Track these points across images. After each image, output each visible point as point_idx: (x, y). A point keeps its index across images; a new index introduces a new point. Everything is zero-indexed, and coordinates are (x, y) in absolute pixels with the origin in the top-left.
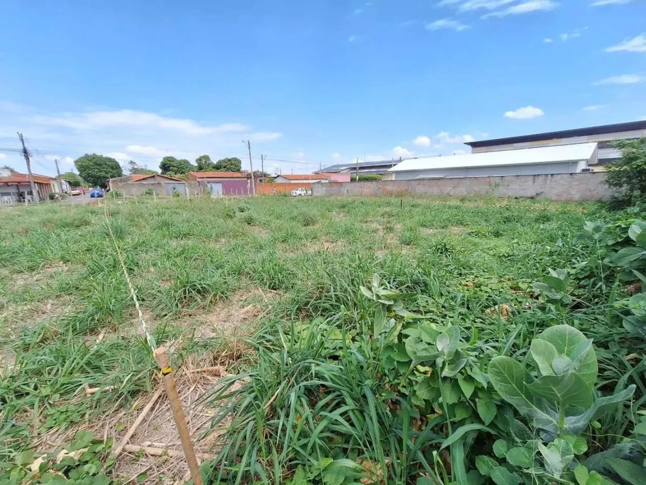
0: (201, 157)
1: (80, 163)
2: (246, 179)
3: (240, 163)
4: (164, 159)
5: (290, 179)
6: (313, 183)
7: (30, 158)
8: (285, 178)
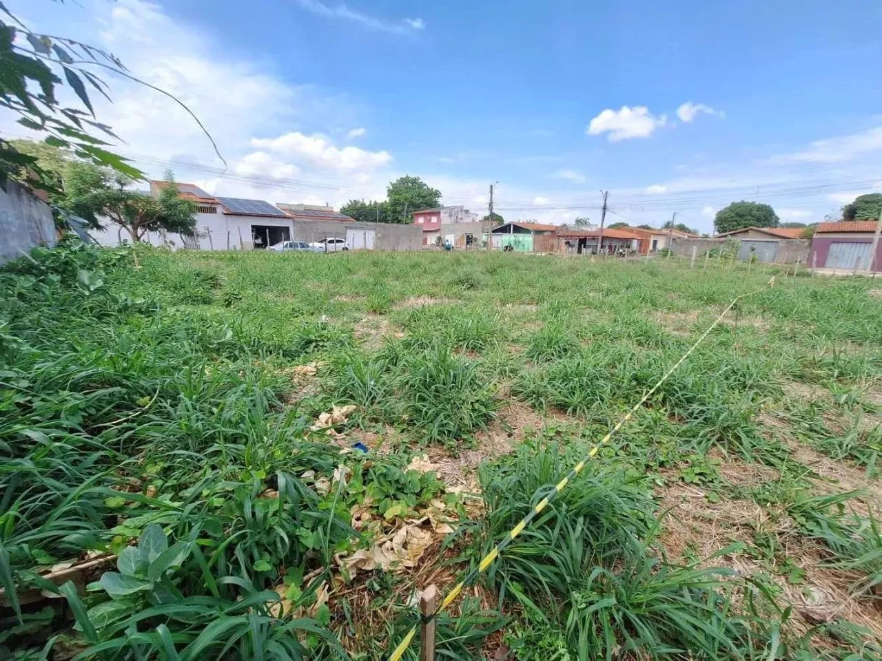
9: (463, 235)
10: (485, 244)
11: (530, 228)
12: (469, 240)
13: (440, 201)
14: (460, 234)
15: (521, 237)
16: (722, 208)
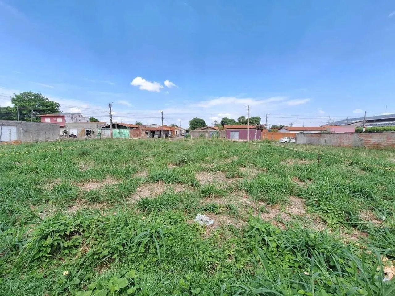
0: (240, 117)
1: (191, 122)
2: (255, 130)
3: (260, 120)
4: (223, 119)
5: (289, 130)
6: (298, 133)
7: (163, 120)
8: (286, 129)
9: (84, 130)
10: (100, 134)
11: (127, 126)
12: (89, 132)
13: (60, 109)
14: (81, 129)
15: (122, 130)
16: (191, 119)
